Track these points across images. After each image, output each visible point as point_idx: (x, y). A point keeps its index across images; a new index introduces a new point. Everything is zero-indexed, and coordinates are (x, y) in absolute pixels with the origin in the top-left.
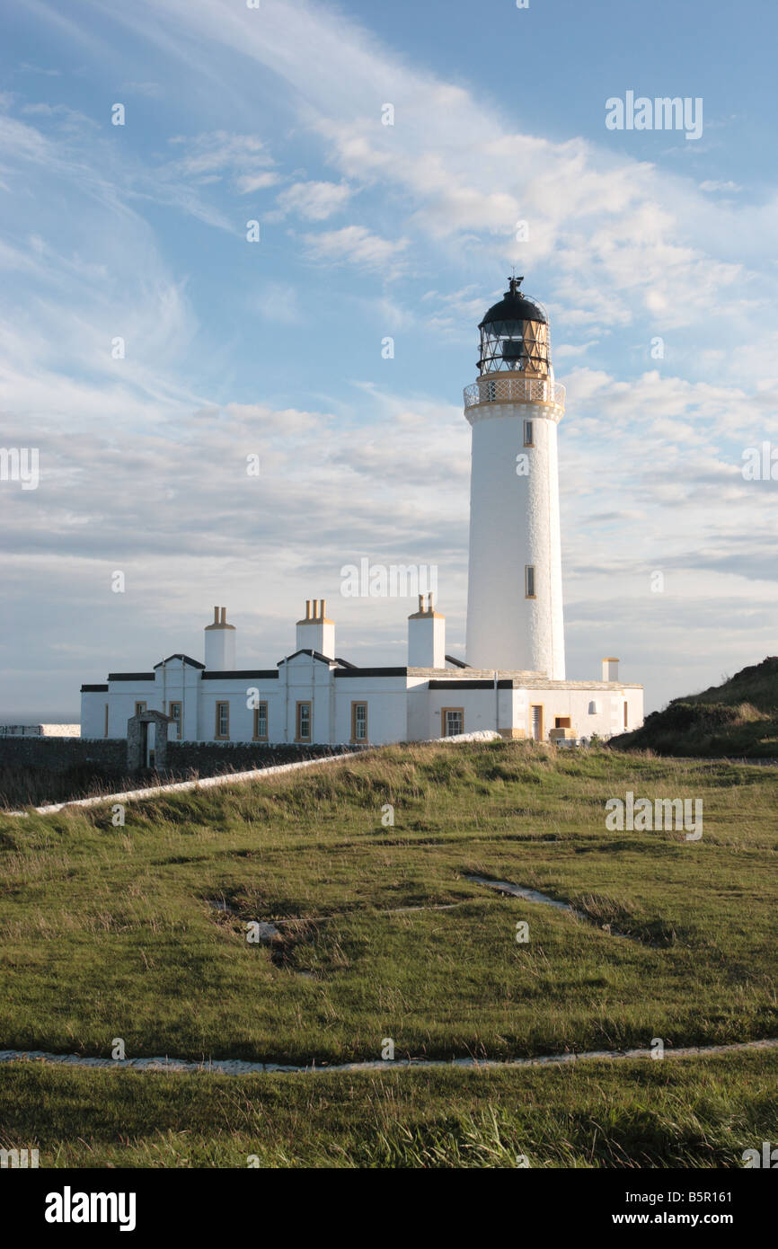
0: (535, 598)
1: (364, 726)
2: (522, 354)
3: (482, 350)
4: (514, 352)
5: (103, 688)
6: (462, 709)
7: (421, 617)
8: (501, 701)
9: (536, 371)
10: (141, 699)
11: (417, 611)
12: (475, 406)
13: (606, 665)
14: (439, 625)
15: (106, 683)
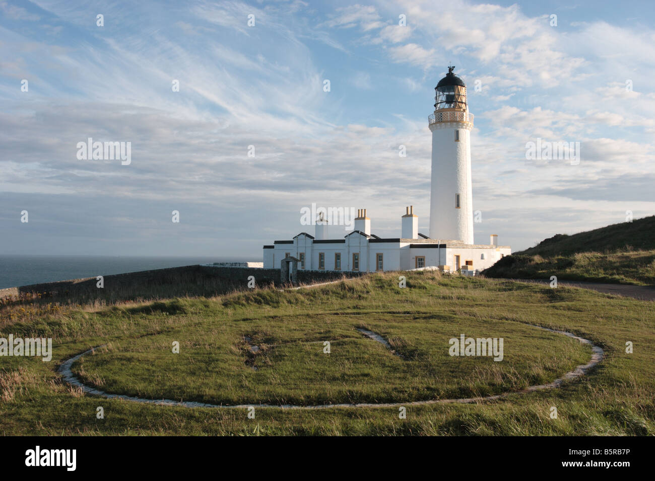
0: (460, 208)
1: (382, 264)
2: (454, 100)
3: (436, 99)
4: (450, 100)
5: (272, 247)
6: (424, 257)
7: (407, 217)
8: (441, 253)
9: (461, 108)
10: (288, 252)
11: (406, 214)
12: (434, 124)
13: (492, 238)
14: (415, 220)
15: (274, 245)
